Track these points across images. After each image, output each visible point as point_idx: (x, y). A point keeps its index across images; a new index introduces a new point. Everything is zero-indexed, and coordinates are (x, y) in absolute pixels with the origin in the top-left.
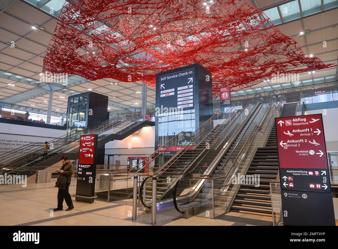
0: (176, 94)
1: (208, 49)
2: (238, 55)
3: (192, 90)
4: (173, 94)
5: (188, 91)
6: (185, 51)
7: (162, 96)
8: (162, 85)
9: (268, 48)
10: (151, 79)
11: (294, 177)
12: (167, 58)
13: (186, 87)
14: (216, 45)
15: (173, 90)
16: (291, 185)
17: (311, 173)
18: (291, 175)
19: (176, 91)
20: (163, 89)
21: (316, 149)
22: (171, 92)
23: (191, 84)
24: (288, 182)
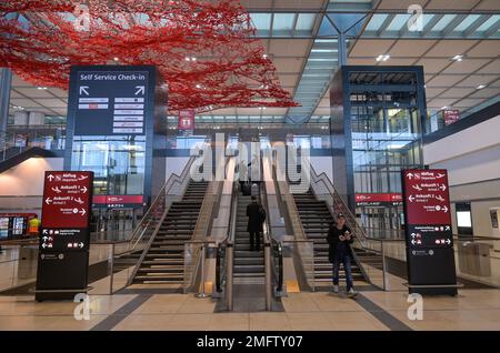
0: (111, 108)
1: (164, 46)
2: (205, 67)
3: (142, 106)
4: (106, 106)
5: (134, 106)
6: (127, 39)
7: (81, 107)
8: (82, 88)
9: (244, 68)
10: (36, 70)
11: (422, 233)
12: (88, 42)
13: (132, 100)
14: (178, 43)
15: (107, 100)
16: (419, 242)
17: (437, 229)
18: (418, 231)
19: (111, 103)
20: (84, 96)
21: (442, 205)
22: (102, 103)
23: (140, 95)
24: (416, 239)
